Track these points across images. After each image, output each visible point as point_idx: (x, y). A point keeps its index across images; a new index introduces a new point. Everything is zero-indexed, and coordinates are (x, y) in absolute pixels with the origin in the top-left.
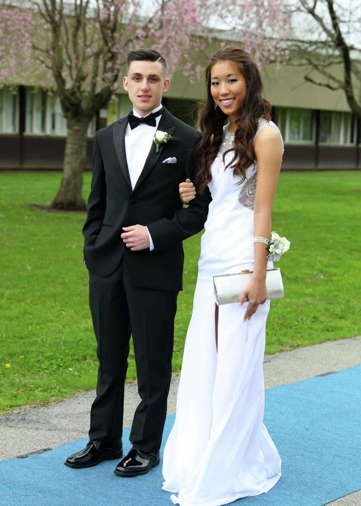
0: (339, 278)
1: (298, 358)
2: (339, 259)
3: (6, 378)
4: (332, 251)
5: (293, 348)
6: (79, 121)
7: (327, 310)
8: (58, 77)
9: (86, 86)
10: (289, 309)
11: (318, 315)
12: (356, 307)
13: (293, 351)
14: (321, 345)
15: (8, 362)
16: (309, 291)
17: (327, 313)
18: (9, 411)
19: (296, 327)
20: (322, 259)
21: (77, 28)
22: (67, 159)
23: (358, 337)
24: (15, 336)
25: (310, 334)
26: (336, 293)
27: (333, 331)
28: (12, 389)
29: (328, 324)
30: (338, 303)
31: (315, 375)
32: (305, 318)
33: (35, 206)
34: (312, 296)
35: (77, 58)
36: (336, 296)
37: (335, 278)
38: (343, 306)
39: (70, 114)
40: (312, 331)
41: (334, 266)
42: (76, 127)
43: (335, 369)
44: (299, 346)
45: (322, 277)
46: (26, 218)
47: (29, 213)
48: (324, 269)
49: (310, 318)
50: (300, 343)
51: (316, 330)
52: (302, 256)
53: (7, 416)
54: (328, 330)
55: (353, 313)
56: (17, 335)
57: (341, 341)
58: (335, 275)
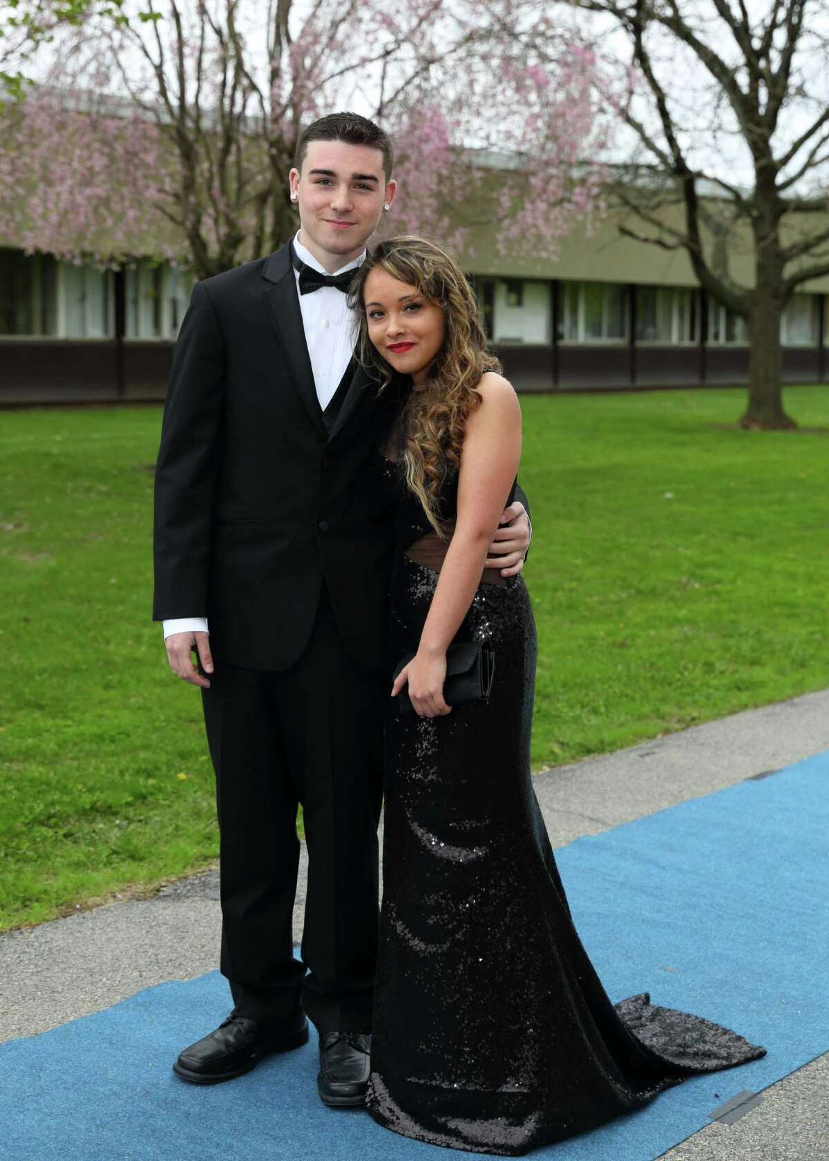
0: (728, 587)
1: (702, 744)
2: (718, 551)
3: (181, 800)
4: (703, 536)
5: (684, 725)
7: (727, 649)
10: (657, 650)
11: (712, 659)
13: (690, 730)
14: (735, 718)
15: (181, 771)
16: (683, 613)
17: (728, 655)
18: (204, 868)
19: (679, 684)
20: (689, 553)
23: (796, 700)
24: (180, 718)
25: (708, 697)
26: (733, 616)
27: (747, 688)
28: (197, 821)
29: (737, 676)
30: (740, 635)
31: (743, 777)
32: (690, 666)
34: (692, 623)
36: (733, 622)
37: (719, 587)
38: (751, 641)
40: (711, 691)
41: (715, 565)
43: (775, 765)
44: (694, 719)
45: (697, 586)
48: (699, 572)
49: (699, 666)
50: (695, 714)
51: (717, 689)
52: (652, 547)
53: (203, 879)
54: (739, 689)
55: (773, 653)
56: (183, 715)
57: (769, 709)
58: (719, 581)
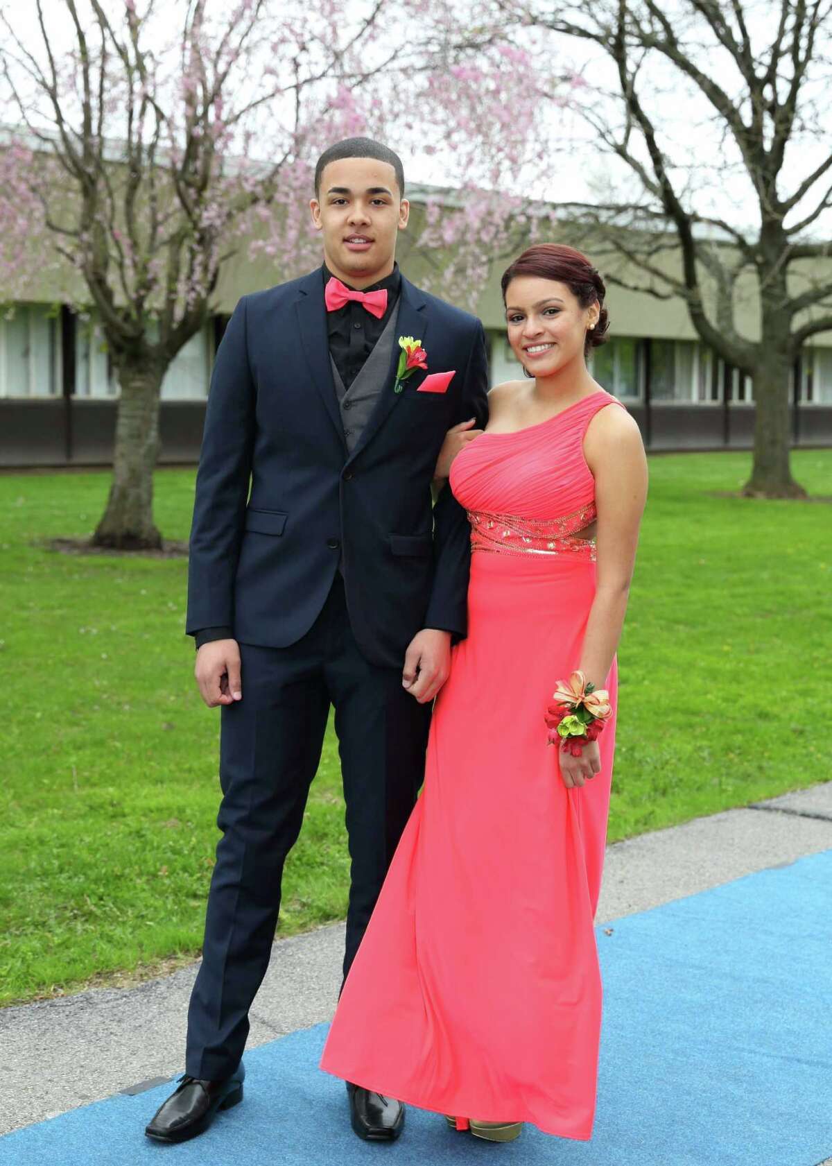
6: (141, 371)
8: (98, 283)
9: (155, 302)
12: (647, 762)
21: (133, 187)
22: (120, 448)
33: (62, 541)
35: (135, 245)
39: (123, 358)
42: (138, 384)
46: (31, 569)
47: (41, 557)
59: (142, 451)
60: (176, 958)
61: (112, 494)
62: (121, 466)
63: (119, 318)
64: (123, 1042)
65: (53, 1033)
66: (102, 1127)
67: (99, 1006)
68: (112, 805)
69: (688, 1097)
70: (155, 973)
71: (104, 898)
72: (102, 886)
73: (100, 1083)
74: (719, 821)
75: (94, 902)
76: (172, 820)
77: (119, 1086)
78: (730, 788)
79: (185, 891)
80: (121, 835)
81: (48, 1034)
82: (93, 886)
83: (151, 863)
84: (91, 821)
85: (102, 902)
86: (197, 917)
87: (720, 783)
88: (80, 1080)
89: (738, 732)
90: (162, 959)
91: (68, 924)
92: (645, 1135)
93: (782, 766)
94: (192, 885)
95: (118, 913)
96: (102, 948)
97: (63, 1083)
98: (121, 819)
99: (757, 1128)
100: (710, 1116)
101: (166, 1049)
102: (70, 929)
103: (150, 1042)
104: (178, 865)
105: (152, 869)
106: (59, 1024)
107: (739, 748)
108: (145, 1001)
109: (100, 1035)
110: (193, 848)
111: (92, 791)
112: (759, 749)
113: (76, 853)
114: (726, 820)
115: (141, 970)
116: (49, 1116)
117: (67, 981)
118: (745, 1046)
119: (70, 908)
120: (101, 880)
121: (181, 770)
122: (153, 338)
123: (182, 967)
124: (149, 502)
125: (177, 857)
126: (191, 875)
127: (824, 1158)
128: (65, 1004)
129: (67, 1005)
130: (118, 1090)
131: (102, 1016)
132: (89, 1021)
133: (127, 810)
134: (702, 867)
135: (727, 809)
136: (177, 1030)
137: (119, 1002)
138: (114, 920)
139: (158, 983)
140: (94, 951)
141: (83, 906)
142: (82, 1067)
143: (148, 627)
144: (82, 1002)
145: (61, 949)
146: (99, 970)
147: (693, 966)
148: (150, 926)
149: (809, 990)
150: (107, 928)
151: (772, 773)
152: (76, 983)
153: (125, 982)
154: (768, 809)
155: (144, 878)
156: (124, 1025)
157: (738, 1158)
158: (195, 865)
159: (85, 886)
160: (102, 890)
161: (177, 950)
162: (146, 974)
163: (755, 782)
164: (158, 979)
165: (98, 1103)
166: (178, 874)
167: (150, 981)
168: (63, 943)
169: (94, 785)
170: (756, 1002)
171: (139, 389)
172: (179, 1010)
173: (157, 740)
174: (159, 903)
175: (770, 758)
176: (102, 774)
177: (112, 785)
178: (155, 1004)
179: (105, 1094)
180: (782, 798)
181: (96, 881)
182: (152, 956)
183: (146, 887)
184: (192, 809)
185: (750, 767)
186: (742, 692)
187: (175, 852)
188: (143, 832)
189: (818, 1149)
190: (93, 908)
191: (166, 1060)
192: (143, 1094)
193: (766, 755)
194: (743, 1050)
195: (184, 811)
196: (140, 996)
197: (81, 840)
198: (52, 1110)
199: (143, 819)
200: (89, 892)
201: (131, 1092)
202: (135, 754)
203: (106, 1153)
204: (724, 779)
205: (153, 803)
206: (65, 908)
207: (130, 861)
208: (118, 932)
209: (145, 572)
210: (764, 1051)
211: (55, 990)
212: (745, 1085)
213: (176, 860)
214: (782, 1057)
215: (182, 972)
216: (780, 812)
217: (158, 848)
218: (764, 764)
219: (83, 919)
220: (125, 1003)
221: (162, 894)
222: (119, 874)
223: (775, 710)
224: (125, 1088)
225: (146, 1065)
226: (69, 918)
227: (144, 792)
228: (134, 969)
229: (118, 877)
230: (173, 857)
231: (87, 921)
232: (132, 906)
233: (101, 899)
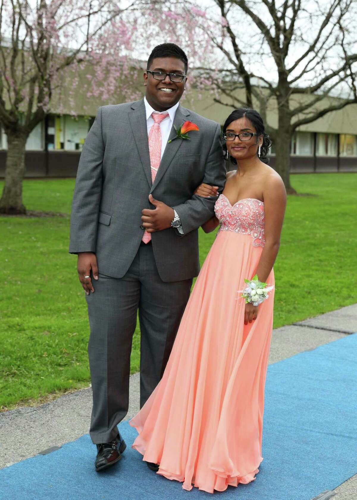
6: (17, 137)
9: (23, 107)
21: (14, 57)
22: (8, 170)
35: (15, 83)
39: (9, 131)
42: (16, 142)
59: (18, 172)
60: (56, 393)
61: (4, 190)
62: (8, 178)
63: (7, 114)
64: (37, 431)
65: (5, 427)
66: (32, 469)
67: (24, 415)
68: (18, 325)
69: (288, 452)
70: (47, 400)
71: (20, 366)
72: (18, 361)
73: (29, 450)
74: (282, 330)
75: (16, 368)
76: (46, 332)
77: (38, 451)
78: (283, 317)
79: (55, 363)
80: (24, 339)
81: (3, 428)
82: (15, 362)
83: (39, 351)
84: (10, 333)
85: (19, 369)
86: (63, 375)
87: (279, 315)
88: (20, 448)
89: (283, 292)
90: (49, 393)
91: (5, 378)
92: (272, 468)
93: (304, 307)
94: (58, 360)
95: (27, 373)
96: (22, 389)
97: (12, 450)
98: (23, 332)
99: (319, 464)
100: (298, 459)
101: (57, 434)
102: (6, 381)
103: (49, 431)
104: (51, 352)
105: (40, 354)
106: (7, 423)
107: (285, 299)
108: (44, 412)
109: (26, 428)
110: (57, 345)
111: (9, 319)
112: (293, 300)
113: (5, 347)
114: (284, 330)
115: (40, 399)
116: (8, 465)
117: (9, 404)
118: (308, 428)
119: (5, 371)
120: (18, 358)
121: (46, 310)
122: (23, 123)
123: (58, 397)
124: (21, 194)
125: (50, 348)
126: (57, 356)
127: (349, 477)
128: (9, 414)
129: (10, 415)
130: (37, 453)
131: (26, 419)
132: (20, 422)
133: (26, 328)
134: (278, 351)
135: (283, 326)
136: (60, 425)
137: (33, 413)
138: (25, 376)
139: (49, 404)
140: (19, 390)
141: (11, 370)
142: (20, 442)
143: (24, 248)
144: (16, 413)
145: (3, 389)
146: (22, 399)
147: (281, 394)
148: (42, 379)
149: (331, 403)
150: (23, 380)
151: (300, 310)
152: (12, 405)
153: (34, 404)
154: (301, 325)
155: (37, 358)
156: (36, 423)
157: (313, 478)
158: (59, 352)
159: (11, 361)
160: (19, 363)
161: (56, 389)
162: (43, 400)
163: (293, 314)
164: (49, 402)
165: (29, 459)
166: (52, 356)
167: (45, 404)
168: (4, 387)
169: (9, 317)
170: (310, 409)
171: (17, 145)
172: (60, 416)
173: (35, 297)
174: (45, 369)
175: (298, 304)
176: (12, 312)
177: (17, 317)
178: (49, 414)
179: (32, 454)
180: (306, 321)
181: (16, 359)
182: (45, 392)
183: (38, 362)
184: (55, 327)
185: (290, 307)
186: (282, 276)
187: (49, 346)
188: (34, 337)
189: (346, 473)
190: (16, 371)
191: (57, 439)
192: (49, 454)
193: (296, 302)
194: (308, 430)
195: (51, 328)
196: (42, 410)
197: (7, 341)
198: (9, 462)
199: (33, 332)
200: (13, 364)
201: (44, 453)
202: (26, 303)
203: (36, 481)
204: (280, 313)
205: (37, 324)
206: (3, 371)
207: (30, 350)
208: (28, 382)
209: (20, 224)
210: (317, 430)
211: (3, 408)
212: (311, 446)
213: (50, 350)
214: (324, 433)
215: (59, 399)
216: (306, 327)
217: (42, 344)
218: (296, 306)
219: (11, 376)
220: (36, 413)
221: (45, 364)
222: (26, 356)
223: (297, 283)
224: (40, 452)
225: (49, 441)
226: (5, 376)
227: (33, 319)
228: (37, 398)
229: (25, 357)
230: (49, 348)
231: (13, 377)
232: (33, 370)
233: (19, 367)
